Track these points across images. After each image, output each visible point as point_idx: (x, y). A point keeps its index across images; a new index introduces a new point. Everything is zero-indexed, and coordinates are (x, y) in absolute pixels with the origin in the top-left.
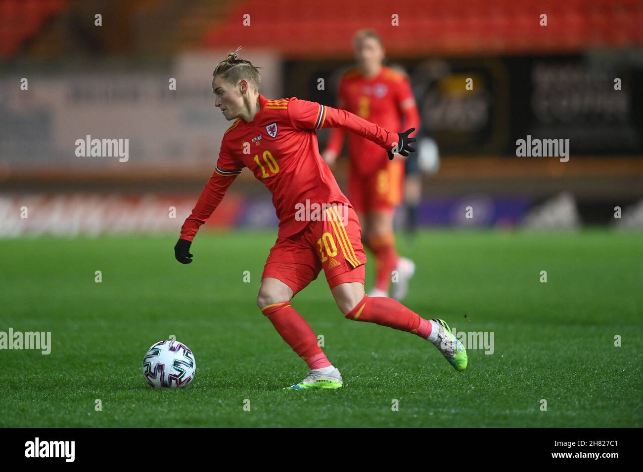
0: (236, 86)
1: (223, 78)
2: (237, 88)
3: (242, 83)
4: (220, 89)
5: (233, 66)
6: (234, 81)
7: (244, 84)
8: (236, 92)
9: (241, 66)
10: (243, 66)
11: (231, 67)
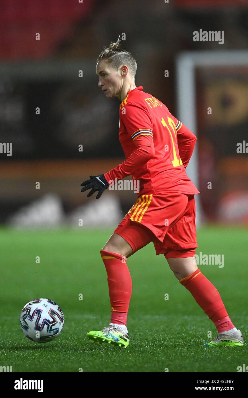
0: (118, 71)
1: (107, 63)
2: (119, 73)
3: (123, 69)
4: (103, 72)
5: (116, 53)
6: (117, 66)
7: (125, 69)
8: (118, 75)
9: (122, 54)
10: (125, 54)
11: (114, 54)
